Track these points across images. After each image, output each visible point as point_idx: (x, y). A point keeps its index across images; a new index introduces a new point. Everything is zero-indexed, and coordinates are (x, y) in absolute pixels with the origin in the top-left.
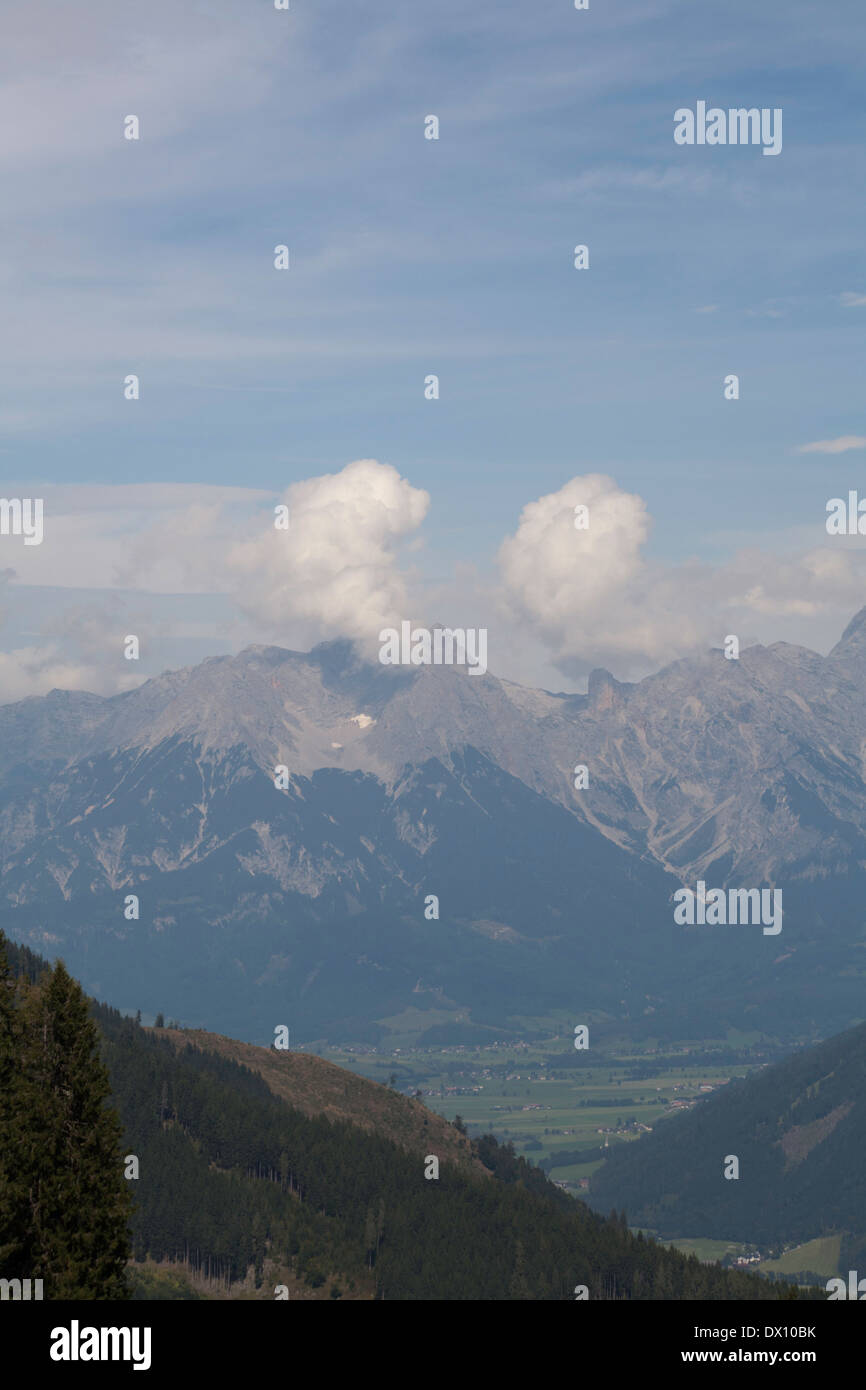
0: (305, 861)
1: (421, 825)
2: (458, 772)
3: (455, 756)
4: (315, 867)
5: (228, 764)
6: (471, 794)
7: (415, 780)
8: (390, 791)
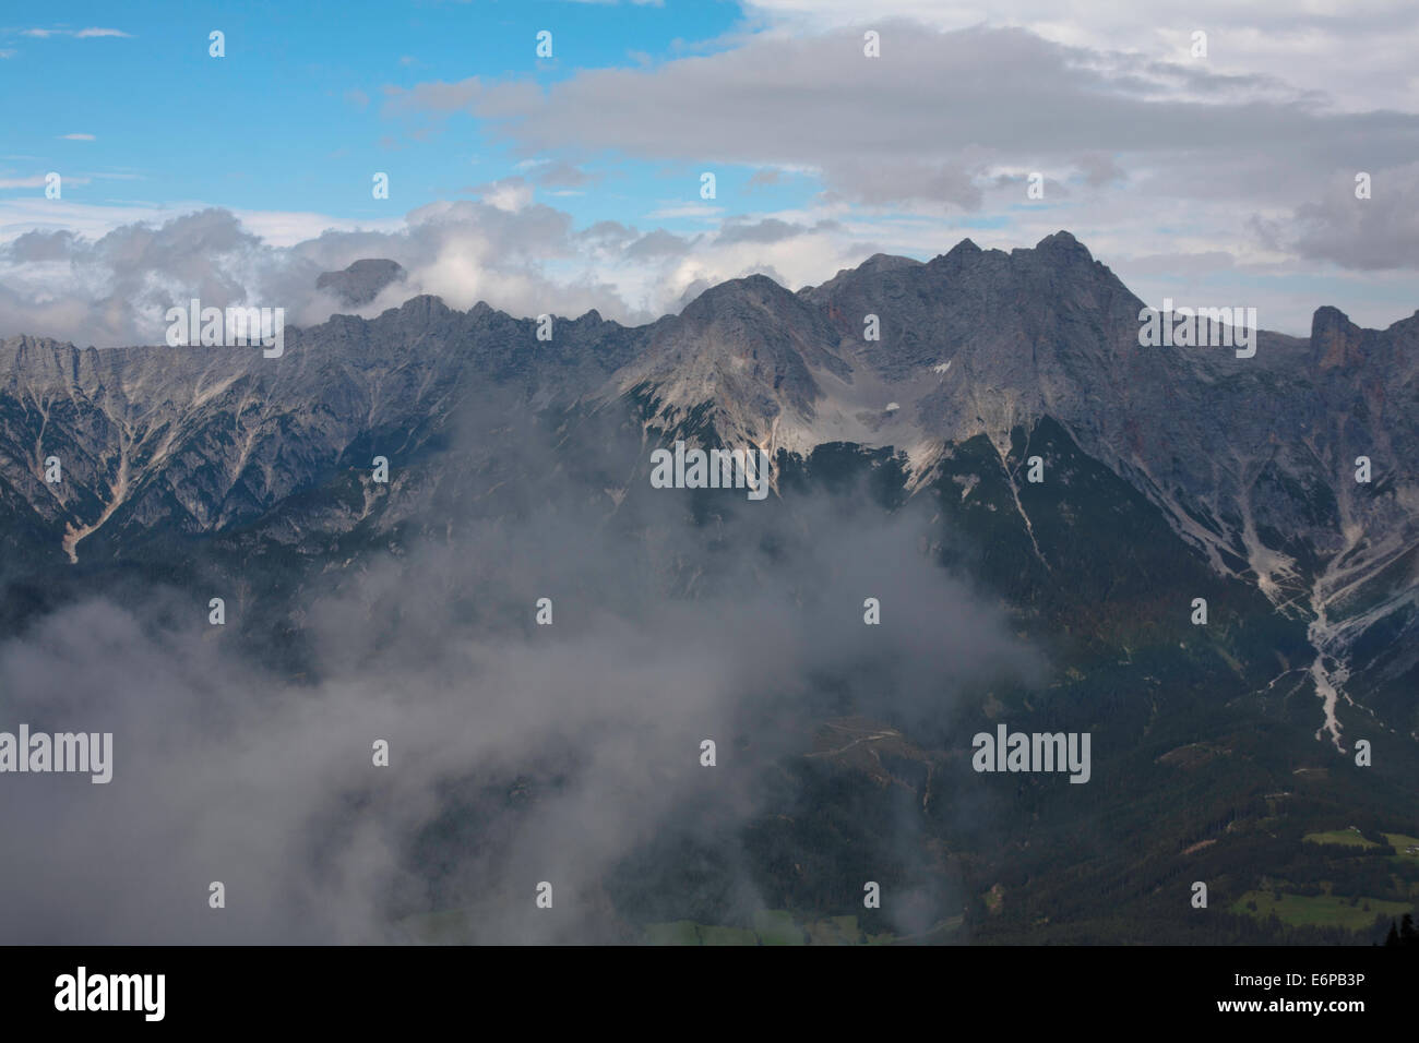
3: (1017, 433)
5: (679, 431)
6: (1018, 494)
7: (940, 468)
8: (911, 482)
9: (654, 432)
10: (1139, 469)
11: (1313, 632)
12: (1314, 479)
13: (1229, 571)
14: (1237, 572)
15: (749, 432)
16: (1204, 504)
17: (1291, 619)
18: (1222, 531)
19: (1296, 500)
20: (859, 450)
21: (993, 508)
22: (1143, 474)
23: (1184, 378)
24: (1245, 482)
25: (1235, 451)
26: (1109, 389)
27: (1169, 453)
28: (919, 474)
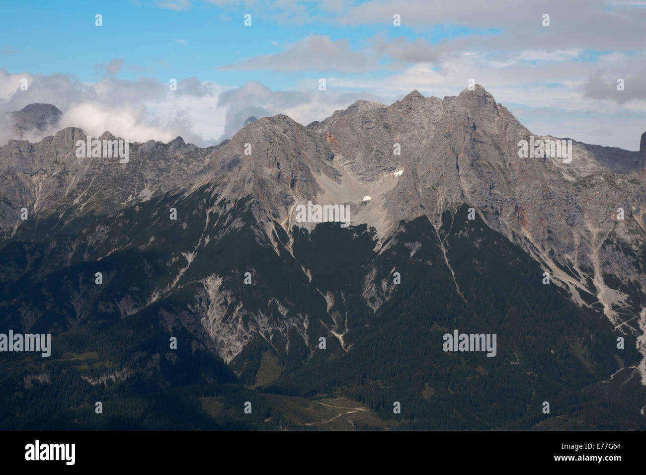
0: (237, 319)
1: (384, 283)
2: (443, 231)
3: (446, 216)
4: (246, 325)
5: (229, 215)
6: (446, 254)
7: (396, 238)
8: (378, 247)
9: (214, 216)
10: (526, 238)
11: (640, 343)
12: (641, 243)
13: (584, 303)
14: (589, 304)
15: (275, 216)
16: (568, 260)
17: (625, 334)
18: (580, 277)
19: (629, 256)
21: (430, 263)
22: (528, 241)
23: (556, 178)
24: (596, 246)
25: (589, 225)
26: (506, 186)
27: (545, 227)
28: (383, 242)
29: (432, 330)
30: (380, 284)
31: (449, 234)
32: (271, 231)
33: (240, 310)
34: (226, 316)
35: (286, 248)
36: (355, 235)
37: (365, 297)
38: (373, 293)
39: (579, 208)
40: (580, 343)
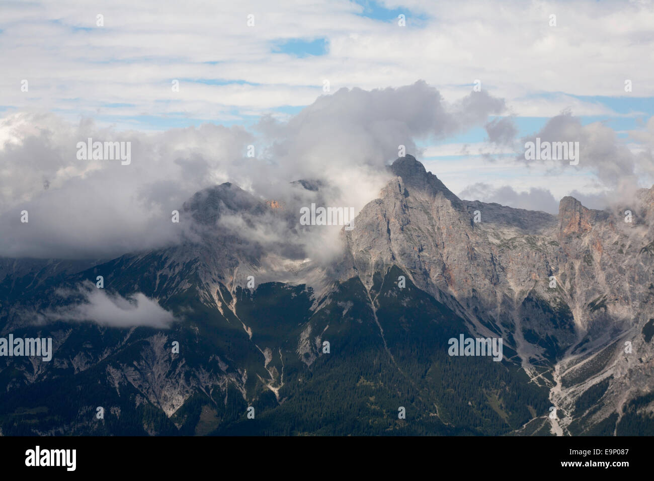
0: (179, 374)
1: (318, 340)
2: (374, 291)
3: (377, 277)
4: (187, 380)
5: (178, 277)
6: (376, 313)
7: (330, 297)
8: (315, 306)
9: (164, 278)
10: (452, 297)
11: (553, 394)
12: (558, 300)
13: (505, 357)
14: (509, 358)
15: (220, 277)
16: (491, 316)
17: (540, 386)
18: (501, 332)
19: (547, 313)
20: (285, 287)
21: (360, 321)
22: (454, 299)
23: (481, 240)
24: (517, 303)
25: (512, 284)
26: (434, 248)
27: (470, 286)
28: (319, 301)
29: (358, 385)
30: (315, 341)
31: (379, 294)
32: (216, 292)
33: (183, 366)
34: (170, 372)
35: (230, 307)
36: (293, 295)
37: (300, 353)
38: (308, 350)
39: (503, 269)
40: (497, 395)
